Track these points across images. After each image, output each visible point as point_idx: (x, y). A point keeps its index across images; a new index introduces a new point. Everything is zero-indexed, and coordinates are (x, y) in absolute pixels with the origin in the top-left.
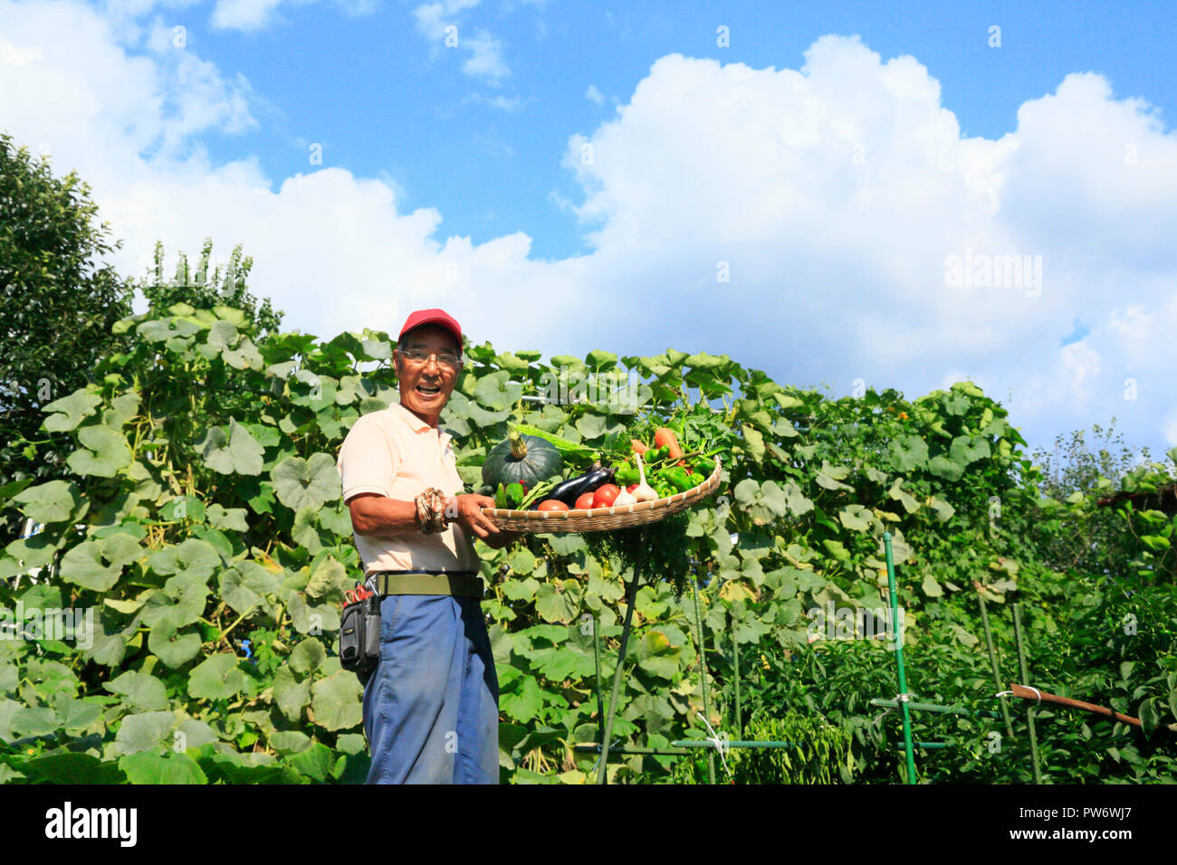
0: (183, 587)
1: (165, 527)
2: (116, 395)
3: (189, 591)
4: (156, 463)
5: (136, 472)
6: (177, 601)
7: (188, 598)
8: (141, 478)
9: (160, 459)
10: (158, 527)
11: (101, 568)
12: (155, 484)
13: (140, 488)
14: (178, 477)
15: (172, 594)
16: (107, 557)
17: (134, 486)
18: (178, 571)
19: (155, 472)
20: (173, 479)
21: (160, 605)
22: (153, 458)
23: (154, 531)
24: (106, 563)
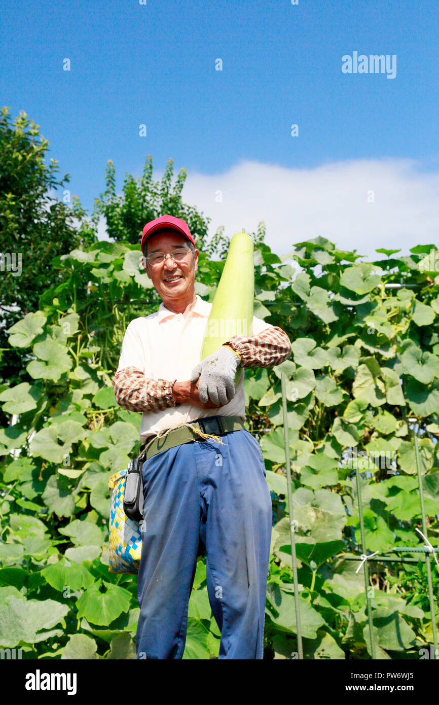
0: (113, 459)
1: (104, 414)
2: (61, 315)
3: (117, 462)
4: (93, 366)
5: (79, 374)
6: (109, 469)
7: (116, 466)
8: (83, 378)
9: (97, 363)
10: (99, 414)
11: (57, 446)
12: (94, 382)
13: (83, 386)
14: (110, 375)
15: (105, 465)
16: (61, 438)
17: (78, 385)
18: (110, 445)
19: (93, 372)
20: (107, 377)
21: (96, 472)
22: (92, 363)
23: (97, 417)
24: (61, 443)
